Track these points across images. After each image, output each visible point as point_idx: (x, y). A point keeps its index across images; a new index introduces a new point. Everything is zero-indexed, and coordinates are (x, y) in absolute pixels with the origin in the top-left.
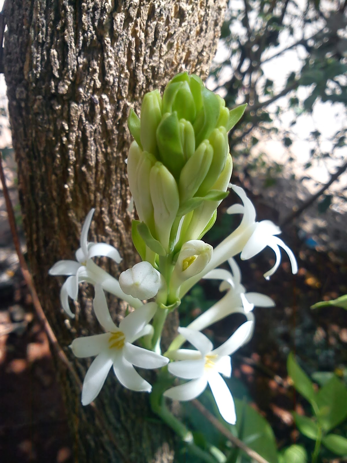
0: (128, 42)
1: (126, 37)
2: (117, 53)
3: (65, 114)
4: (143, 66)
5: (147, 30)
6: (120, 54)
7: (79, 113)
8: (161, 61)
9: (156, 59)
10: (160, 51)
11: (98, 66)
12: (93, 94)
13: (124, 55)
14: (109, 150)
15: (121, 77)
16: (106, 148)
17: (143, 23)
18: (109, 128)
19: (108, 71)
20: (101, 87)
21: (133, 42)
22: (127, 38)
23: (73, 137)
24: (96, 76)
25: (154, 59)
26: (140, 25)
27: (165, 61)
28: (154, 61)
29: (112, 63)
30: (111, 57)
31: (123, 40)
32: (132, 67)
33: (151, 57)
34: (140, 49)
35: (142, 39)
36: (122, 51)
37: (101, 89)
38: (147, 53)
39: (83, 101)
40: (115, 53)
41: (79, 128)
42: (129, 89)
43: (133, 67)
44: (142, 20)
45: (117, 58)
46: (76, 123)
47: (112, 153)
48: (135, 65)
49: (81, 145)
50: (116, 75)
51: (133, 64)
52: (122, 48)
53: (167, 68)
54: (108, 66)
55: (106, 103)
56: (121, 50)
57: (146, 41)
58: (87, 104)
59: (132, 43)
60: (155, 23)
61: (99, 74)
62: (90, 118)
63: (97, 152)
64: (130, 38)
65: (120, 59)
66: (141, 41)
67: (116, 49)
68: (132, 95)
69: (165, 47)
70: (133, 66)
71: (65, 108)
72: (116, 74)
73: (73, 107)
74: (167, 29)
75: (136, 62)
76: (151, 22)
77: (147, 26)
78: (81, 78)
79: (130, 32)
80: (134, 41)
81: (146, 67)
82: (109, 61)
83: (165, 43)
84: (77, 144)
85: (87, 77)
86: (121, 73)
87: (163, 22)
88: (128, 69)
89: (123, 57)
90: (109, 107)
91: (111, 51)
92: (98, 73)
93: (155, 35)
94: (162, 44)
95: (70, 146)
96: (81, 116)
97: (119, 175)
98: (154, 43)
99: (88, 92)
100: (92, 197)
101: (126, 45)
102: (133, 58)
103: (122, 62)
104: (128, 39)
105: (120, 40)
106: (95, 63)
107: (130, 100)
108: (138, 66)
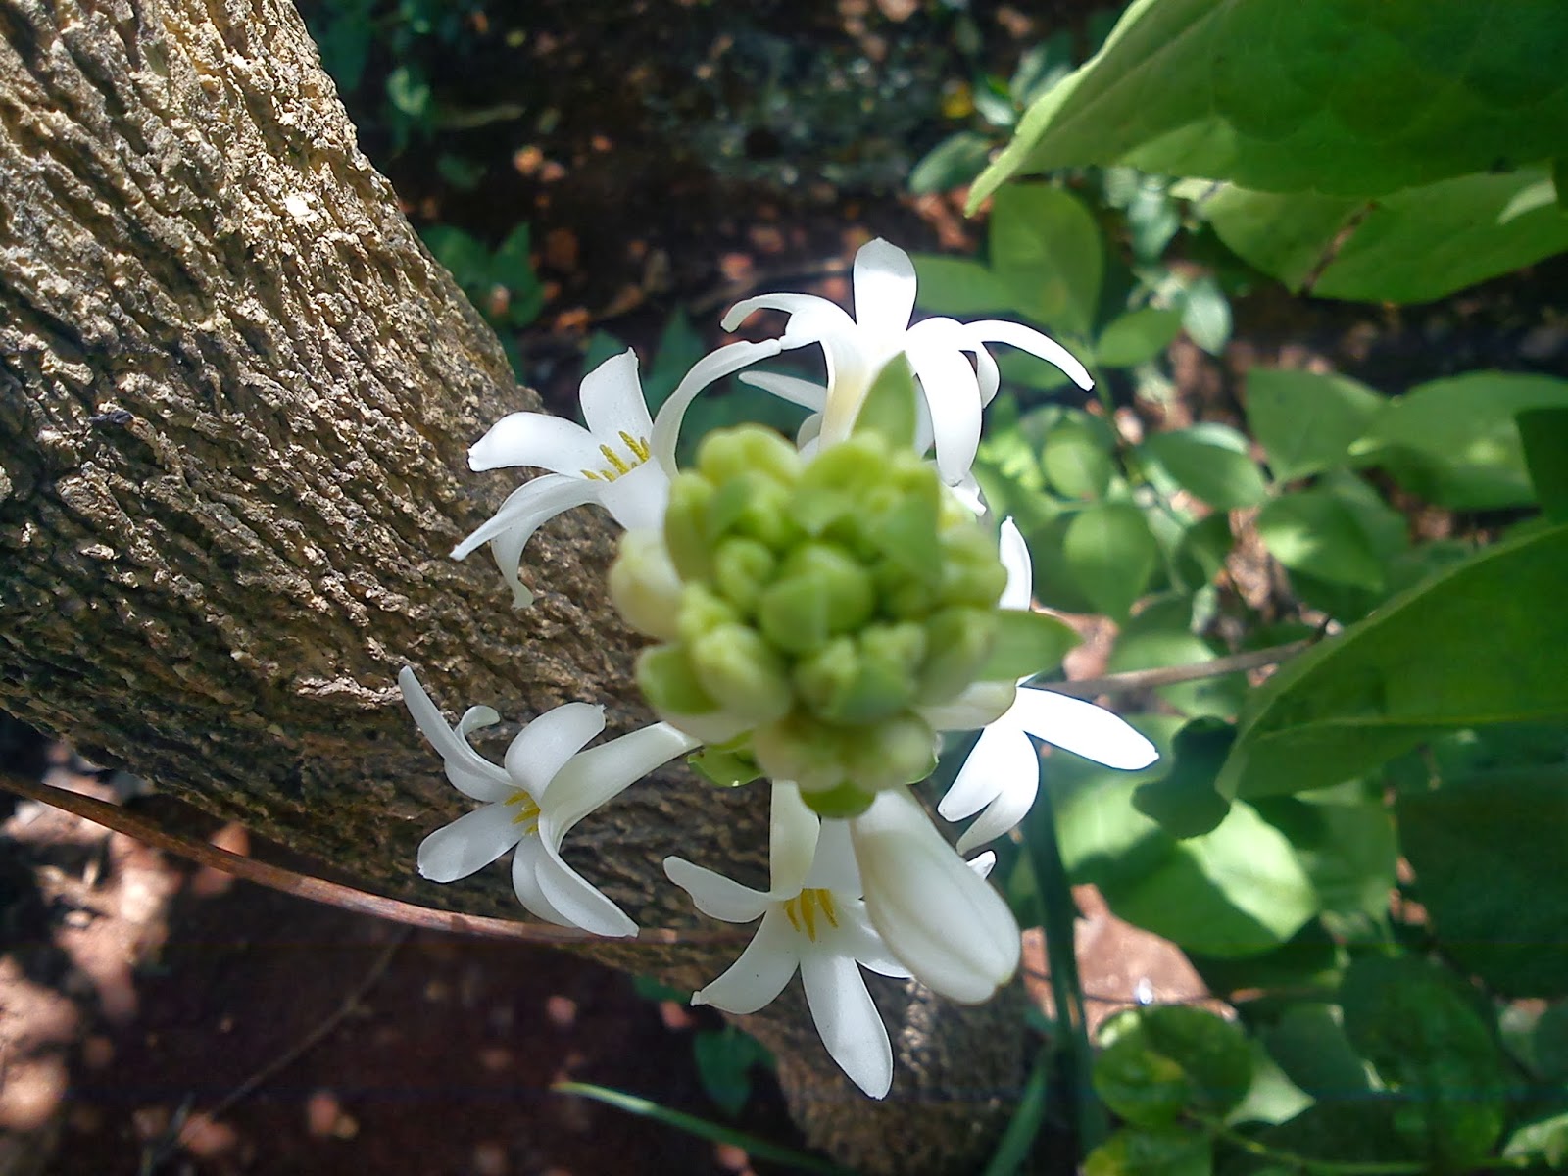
0: (40, 185)
1: (23, 175)
2: (44, 243)
3: (65, 528)
4: (149, 197)
5: (57, 92)
6: (54, 236)
7: (103, 489)
8: (176, 123)
9: (161, 138)
10: (150, 103)
11: (26, 332)
12: (91, 409)
13: (69, 227)
14: (262, 474)
15: (123, 290)
16: (248, 476)
17: (23, 83)
18: (214, 430)
19: (71, 318)
20: (95, 372)
21: (57, 167)
22: (27, 174)
23: (144, 549)
24: (52, 362)
25: (156, 144)
26: (23, 98)
27: (188, 114)
28: (166, 150)
29: (62, 287)
30: (42, 275)
31: (19, 195)
32: (123, 235)
33: (142, 149)
34: (96, 166)
35: (73, 132)
36: (50, 224)
37: (100, 375)
38: (122, 152)
39: (81, 451)
40: (36, 250)
41: (136, 516)
42: (170, 290)
43: (128, 230)
44: (13, 77)
45: (57, 258)
46: (120, 516)
47: (278, 471)
48: (127, 218)
49: (185, 543)
50: (105, 301)
51: (118, 223)
52: (42, 217)
53: (209, 122)
54: (59, 304)
55: (148, 390)
56: (45, 225)
57: (87, 125)
58: (102, 447)
59: (56, 174)
60: (57, 46)
61: (54, 347)
62: (143, 467)
63: (235, 510)
64: (36, 165)
65: (69, 250)
66: (77, 143)
67: (28, 238)
68: (193, 298)
69: (149, 78)
70: (122, 226)
71: (51, 514)
72: (100, 298)
73: (73, 493)
74: (102, 20)
75: (120, 210)
76: (47, 58)
77: (46, 79)
78: (14, 410)
79: (16, 150)
80: (54, 162)
81: (157, 189)
82: (45, 292)
83: (137, 67)
84: (169, 551)
85: (28, 391)
86: (108, 283)
87: (75, 17)
88: (117, 248)
89: (69, 236)
90: (164, 391)
91: (22, 261)
92: (46, 349)
93: (93, 82)
94: (132, 75)
95: (160, 575)
96: (113, 489)
97: (334, 489)
98: (115, 105)
99: (71, 420)
100: (321, 603)
101: (45, 197)
102: (104, 208)
103: (82, 253)
104: (34, 176)
105: (10, 200)
106: (11, 333)
107: (200, 314)
108: (139, 213)
